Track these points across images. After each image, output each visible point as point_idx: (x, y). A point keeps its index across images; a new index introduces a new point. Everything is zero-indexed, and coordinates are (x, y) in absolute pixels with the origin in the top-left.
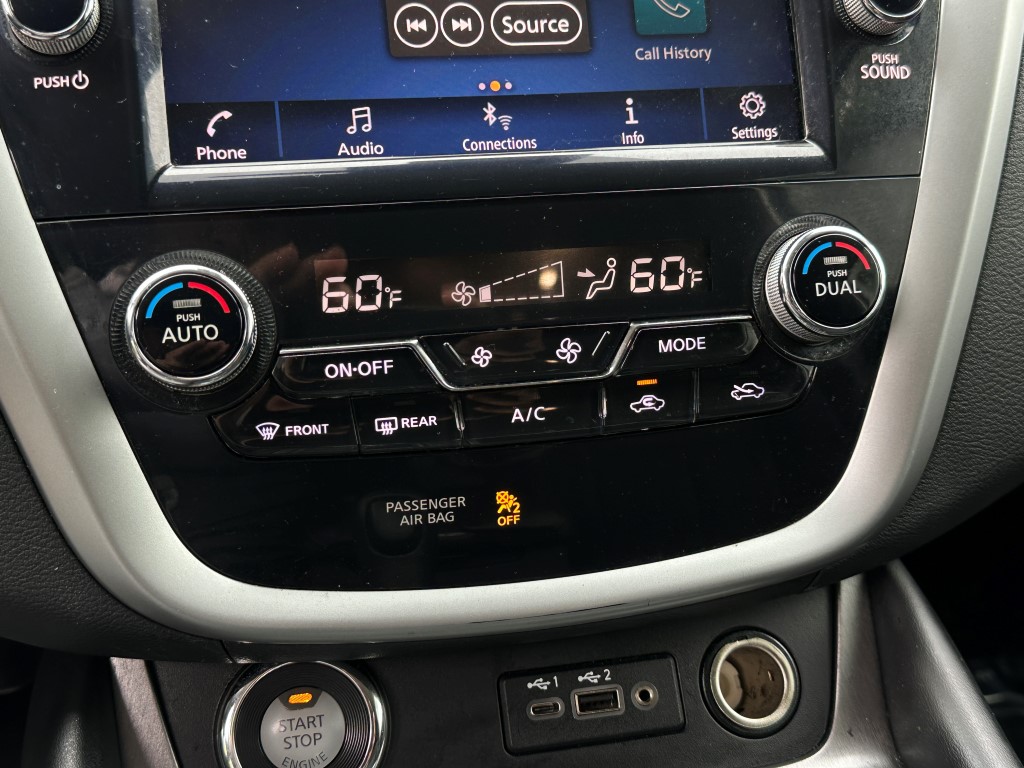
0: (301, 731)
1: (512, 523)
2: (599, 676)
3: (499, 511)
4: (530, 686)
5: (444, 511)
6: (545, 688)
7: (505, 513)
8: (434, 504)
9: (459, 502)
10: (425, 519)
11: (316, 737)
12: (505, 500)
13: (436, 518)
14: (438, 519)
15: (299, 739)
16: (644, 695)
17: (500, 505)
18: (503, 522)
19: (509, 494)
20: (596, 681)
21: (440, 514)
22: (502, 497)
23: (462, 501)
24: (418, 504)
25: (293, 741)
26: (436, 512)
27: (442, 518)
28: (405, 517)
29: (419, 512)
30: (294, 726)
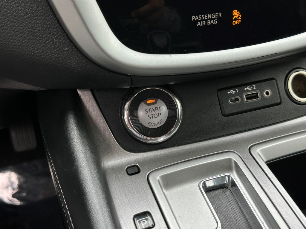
0: (153, 113)
1: (238, 23)
2: (251, 88)
3: (233, 19)
4: (229, 93)
5: (213, 19)
6: (234, 93)
7: (236, 19)
8: (210, 16)
9: (219, 15)
10: (206, 23)
11: (159, 114)
12: (236, 14)
13: (210, 22)
14: (211, 23)
15: (153, 115)
16: (267, 93)
17: (234, 16)
18: (235, 23)
19: (238, 11)
20: (251, 89)
21: (212, 20)
22: (235, 13)
23: (220, 15)
24: (204, 16)
25: (151, 116)
26: (210, 19)
27: (213, 22)
28: (199, 22)
29: (204, 20)
30: (151, 111)
